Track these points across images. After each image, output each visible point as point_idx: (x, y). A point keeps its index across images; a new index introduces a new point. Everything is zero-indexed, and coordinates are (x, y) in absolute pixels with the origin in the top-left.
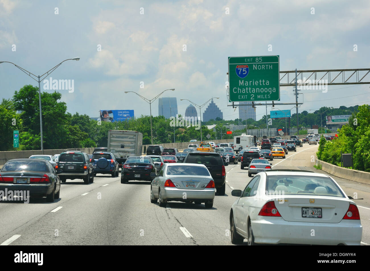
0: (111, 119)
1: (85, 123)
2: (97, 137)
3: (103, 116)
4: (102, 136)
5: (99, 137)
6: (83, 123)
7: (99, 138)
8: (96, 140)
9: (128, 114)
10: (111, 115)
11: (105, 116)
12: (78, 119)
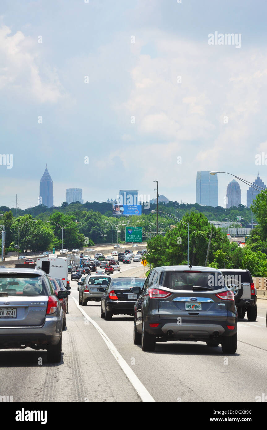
0: (121, 212)
1: (97, 219)
2: (106, 230)
3: (115, 209)
4: (109, 229)
5: (107, 229)
6: (95, 218)
7: (107, 231)
8: (105, 232)
9: (137, 208)
10: (122, 209)
11: (116, 209)
12: (92, 215)
